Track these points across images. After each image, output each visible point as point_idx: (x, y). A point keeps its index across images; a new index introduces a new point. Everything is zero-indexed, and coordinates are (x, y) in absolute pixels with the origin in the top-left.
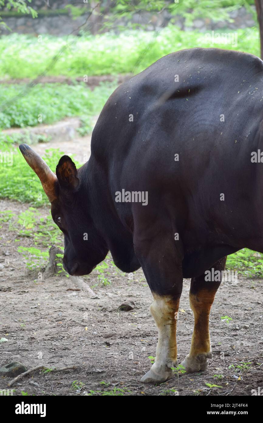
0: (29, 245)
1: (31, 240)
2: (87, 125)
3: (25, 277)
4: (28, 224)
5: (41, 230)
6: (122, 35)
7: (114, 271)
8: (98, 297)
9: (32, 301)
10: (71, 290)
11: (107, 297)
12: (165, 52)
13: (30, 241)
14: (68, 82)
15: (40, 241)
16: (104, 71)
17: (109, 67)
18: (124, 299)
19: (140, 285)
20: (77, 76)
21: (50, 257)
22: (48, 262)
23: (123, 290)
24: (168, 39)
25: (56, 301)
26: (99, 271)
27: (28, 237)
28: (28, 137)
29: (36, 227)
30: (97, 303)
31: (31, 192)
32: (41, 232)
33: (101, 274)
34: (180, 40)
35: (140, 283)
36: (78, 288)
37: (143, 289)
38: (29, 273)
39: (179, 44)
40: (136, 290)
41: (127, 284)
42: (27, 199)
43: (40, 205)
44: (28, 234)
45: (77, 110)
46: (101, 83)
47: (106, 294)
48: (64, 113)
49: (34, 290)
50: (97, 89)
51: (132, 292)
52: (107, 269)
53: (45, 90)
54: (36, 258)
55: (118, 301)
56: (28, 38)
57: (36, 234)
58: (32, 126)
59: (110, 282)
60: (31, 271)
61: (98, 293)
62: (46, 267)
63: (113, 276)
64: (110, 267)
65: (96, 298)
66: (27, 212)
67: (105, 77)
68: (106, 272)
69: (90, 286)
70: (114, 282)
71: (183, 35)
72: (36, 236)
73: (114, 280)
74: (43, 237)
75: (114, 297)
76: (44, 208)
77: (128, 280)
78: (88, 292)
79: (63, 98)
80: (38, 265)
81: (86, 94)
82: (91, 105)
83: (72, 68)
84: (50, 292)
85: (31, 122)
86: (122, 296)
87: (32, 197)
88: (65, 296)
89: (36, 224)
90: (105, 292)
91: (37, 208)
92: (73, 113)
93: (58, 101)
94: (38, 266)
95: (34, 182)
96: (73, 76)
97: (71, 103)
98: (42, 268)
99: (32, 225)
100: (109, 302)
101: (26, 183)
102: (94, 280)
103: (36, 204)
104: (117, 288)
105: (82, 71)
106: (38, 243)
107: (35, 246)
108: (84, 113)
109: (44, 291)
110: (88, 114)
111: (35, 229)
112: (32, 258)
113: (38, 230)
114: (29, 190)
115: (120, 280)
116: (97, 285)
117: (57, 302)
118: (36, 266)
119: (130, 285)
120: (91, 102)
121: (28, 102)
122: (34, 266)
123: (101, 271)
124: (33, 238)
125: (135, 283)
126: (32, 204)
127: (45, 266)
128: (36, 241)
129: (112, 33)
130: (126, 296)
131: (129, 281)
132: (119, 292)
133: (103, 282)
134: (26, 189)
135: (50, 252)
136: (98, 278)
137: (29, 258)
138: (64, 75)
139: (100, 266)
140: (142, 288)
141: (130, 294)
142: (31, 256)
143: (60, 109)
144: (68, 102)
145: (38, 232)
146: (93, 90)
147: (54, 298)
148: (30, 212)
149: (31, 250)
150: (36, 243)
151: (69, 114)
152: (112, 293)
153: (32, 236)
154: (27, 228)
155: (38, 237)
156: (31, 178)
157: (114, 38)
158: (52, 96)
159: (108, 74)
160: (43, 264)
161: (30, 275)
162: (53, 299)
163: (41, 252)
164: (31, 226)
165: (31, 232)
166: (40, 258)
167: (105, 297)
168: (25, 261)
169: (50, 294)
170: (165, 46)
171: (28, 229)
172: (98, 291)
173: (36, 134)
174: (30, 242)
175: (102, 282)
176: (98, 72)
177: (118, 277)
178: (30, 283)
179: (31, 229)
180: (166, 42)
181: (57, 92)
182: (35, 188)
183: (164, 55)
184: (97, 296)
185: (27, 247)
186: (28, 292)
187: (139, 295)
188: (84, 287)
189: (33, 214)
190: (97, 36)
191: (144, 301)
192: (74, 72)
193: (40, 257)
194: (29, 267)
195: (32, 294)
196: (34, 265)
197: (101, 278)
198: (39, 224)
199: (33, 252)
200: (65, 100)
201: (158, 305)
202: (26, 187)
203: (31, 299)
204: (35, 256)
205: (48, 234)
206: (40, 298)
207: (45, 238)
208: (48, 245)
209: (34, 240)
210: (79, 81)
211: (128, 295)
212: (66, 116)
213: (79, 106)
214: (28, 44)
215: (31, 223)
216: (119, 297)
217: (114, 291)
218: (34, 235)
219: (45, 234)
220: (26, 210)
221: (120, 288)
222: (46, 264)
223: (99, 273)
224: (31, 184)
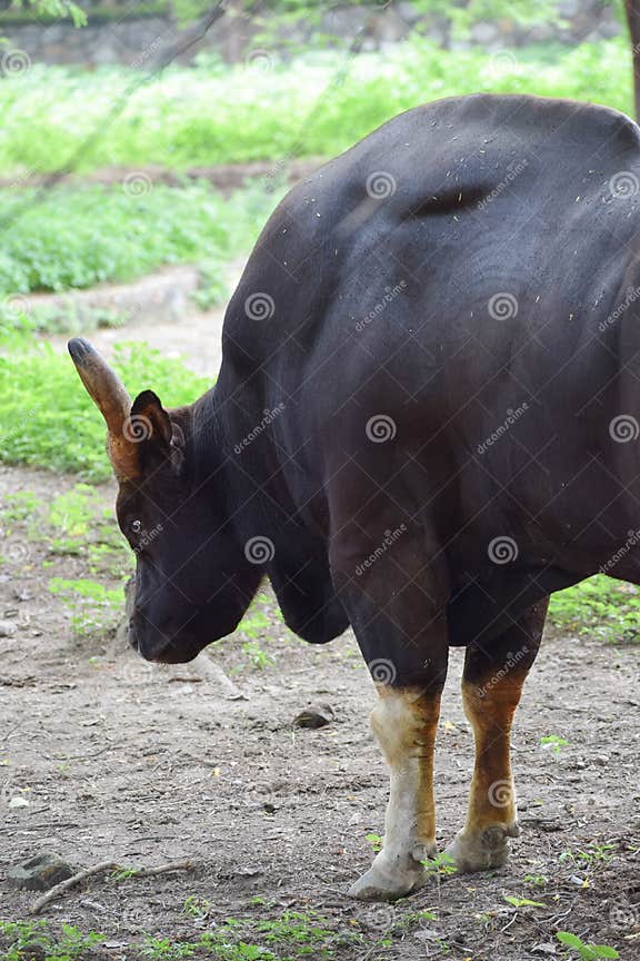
0: (78, 575)
1: (81, 561)
2: (215, 284)
3: (69, 651)
4: (74, 524)
5: (106, 539)
6: (298, 64)
7: (282, 633)
8: (245, 697)
9: (86, 710)
10: (178, 680)
11: (266, 695)
12: (403, 102)
13: (78, 564)
14: (168, 179)
15: (104, 565)
16: (256, 151)
17: (269, 141)
18: (308, 700)
19: (345, 665)
20: (190, 165)
21: (127, 603)
22: (123, 614)
23: (305, 678)
24: (409, 70)
25: (143, 707)
26: (246, 635)
27: (75, 555)
28: (72, 314)
29: (93, 531)
30: (242, 711)
31: (79, 446)
32: (106, 543)
33: (251, 641)
34: (439, 74)
35: (345, 661)
36: (196, 676)
37: (353, 675)
38: (78, 642)
39: (438, 83)
40: (335, 679)
41: (314, 665)
42: (70, 463)
43: (103, 478)
44: (74, 548)
45: (190, 247)
46: (248, 181)
47: (265, 688)
48: (160, 255)
49: (91, 681)
50: (239, 197)
51: (327, 682)
52: (265, 628)
53: (112, 201)
54: (94, 606)
55: (292, 704)
56: (71, 76)
57: (93, 548)
58: (82, 287)
59: (274, 659)
60: (81, 637)
61: (245, 685)
62: (119, 626)
63: (281, 645)
64: (273, 624)
65: (241, 698)
66: (71, 495)
67: (257, 167)
68: (263, 636)
69: (225, 670)
70: (282, 661)
71: (446, 61)
72: (93, 553)
73: (282, 656)
74: (111, 555)
75: (283, 696)
76: (112, 486)
77: (317, 654)
78: (220, 684)
79: (155, 218)
80: (99, 621)
81: (213, 207)
82: (224, 234)
83: (178, 146)
84: (129, 686)
85: (79, 279)
86: (302, 693)
87: (82, 459)
88: (166, 695)
89: (94, 523)
90: (262, 683)
91: (96, 485)
92: (180, 255)
93: (143, 228)
94: (99, 625)
95: (88, 423)
96: (179, 165)
97: (176, 231)
98: (110, 629)
99: (84, 526)
100: (272, 707)
101: (67, 425)
102: (234, 655)
103: (94, 475)
104: (291, 674)
105: (202, 152)
106: (99, 569)
107: (92, 577)
108: (209, 254)
109: (114, 683)
110: (218, 257)
111: (91, 536)
112: (84, 607)
113: (99, 539)
114: (77, 442)
115: (296, 654)
116: (241, 667)
117: (144, 710)
118: (93, 625)
119: (321, 665)
120: (224, 226)
121: (72, 229)
122: (90, 625)
123: (251, 635)
124: (86, 557)
125: (333, 662)
126: (83, 476)
127: (115, 625)
128: (94, 566)
129: (274, 58)
130: (312, 693)
131: (318, 657)
132: (295, 684)
133: (257, 659)
134: (67, 439)
135: (126, 591)
136: (243, 651)
137: (78, 608)
138: (160, 164)
139: (249, 622)
140: (351, 671)
141: (322, 689)
142: (83, 601)
143: (148, 246)
144: (168, 229)
145: (100, 543)
146: (227, 198)
147: (138, 701)
148: (78, 496)
149: (82, 586)
150: (93, 570)
151: (172, 258)
152: (277, 685)
153: (84, 553)
154: (71, 533)
155: (99, 555)
156: (79, 412)
157: (278, 71)
158: (128, 214)
159: (265, 159)
160: (110, 618)
161: (79, 645)
162: (136, 703)
163: (106, 589)
164: (80, 529)
165: (82, 542)
166: (105, 606)
167: (262, 696)
168: (68, 614)
169: (130, 691)
170: (403, 88)
171: (75, 536)
172: (246, 681)
173: (92, 306)
174: (80, 569)
175: (253, 660)
176: (242, 154)
177: (293, 648)
178: (81, 666)
179: (81, 536)
180: (404, 78)
181: (142, 204)
182: (90, 436)
183: (400, 110)
184: (242, 693)
185: (72, 578)
186: (75, 687)
187: (344, 690)
188: (211, 672)
189: (85, 499)
190: (238, 68)
191: (356, 705)
192: (182, 154)
193: (103, 603)
194: (77, 627)
195: (86, 691)
196: (90, 622)
197: (251, 651)
198: (99, 524)
199: (86, 591)
200: (160, 224)
201: (389, 709)
202: (68, 435)
203: (82, 703)
204: (91, 601)
205: (122, 547)
206: (105, 703)
207: (115, 557)
208: (123, 573)
209: (89, 561)
210: (193, 177)
211: (317, 689)
212: (165, 263)
213: (194, 237)
214: (72, 90)
215: (83, 521)
216: (295, 694)
217: (283, 681)
218: (89, 551)
219: (115, 547)
220: (67, 490)
221: (296, 674)
222: (119, 618)
223: (246, 639)
224: (81, 429)
